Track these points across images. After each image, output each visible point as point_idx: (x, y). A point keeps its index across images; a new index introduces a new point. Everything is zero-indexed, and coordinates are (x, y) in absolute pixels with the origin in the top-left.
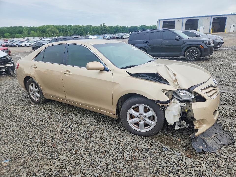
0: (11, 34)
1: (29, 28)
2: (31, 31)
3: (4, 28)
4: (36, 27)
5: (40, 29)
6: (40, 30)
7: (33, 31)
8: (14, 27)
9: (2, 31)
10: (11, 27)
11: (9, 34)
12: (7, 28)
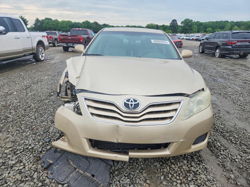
0: (213, 28)
1: (235, 23)
2: (235, 26)
3: (209, 22)
4: (244, 22)
5: (247, 24)
6: (246, 26)
7: (237, 26)
8: (219, 22)
9: (206, 26)
10: (217, 22)
11: (211, 29)
12: (212, 22)
